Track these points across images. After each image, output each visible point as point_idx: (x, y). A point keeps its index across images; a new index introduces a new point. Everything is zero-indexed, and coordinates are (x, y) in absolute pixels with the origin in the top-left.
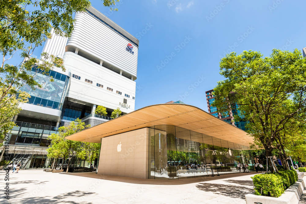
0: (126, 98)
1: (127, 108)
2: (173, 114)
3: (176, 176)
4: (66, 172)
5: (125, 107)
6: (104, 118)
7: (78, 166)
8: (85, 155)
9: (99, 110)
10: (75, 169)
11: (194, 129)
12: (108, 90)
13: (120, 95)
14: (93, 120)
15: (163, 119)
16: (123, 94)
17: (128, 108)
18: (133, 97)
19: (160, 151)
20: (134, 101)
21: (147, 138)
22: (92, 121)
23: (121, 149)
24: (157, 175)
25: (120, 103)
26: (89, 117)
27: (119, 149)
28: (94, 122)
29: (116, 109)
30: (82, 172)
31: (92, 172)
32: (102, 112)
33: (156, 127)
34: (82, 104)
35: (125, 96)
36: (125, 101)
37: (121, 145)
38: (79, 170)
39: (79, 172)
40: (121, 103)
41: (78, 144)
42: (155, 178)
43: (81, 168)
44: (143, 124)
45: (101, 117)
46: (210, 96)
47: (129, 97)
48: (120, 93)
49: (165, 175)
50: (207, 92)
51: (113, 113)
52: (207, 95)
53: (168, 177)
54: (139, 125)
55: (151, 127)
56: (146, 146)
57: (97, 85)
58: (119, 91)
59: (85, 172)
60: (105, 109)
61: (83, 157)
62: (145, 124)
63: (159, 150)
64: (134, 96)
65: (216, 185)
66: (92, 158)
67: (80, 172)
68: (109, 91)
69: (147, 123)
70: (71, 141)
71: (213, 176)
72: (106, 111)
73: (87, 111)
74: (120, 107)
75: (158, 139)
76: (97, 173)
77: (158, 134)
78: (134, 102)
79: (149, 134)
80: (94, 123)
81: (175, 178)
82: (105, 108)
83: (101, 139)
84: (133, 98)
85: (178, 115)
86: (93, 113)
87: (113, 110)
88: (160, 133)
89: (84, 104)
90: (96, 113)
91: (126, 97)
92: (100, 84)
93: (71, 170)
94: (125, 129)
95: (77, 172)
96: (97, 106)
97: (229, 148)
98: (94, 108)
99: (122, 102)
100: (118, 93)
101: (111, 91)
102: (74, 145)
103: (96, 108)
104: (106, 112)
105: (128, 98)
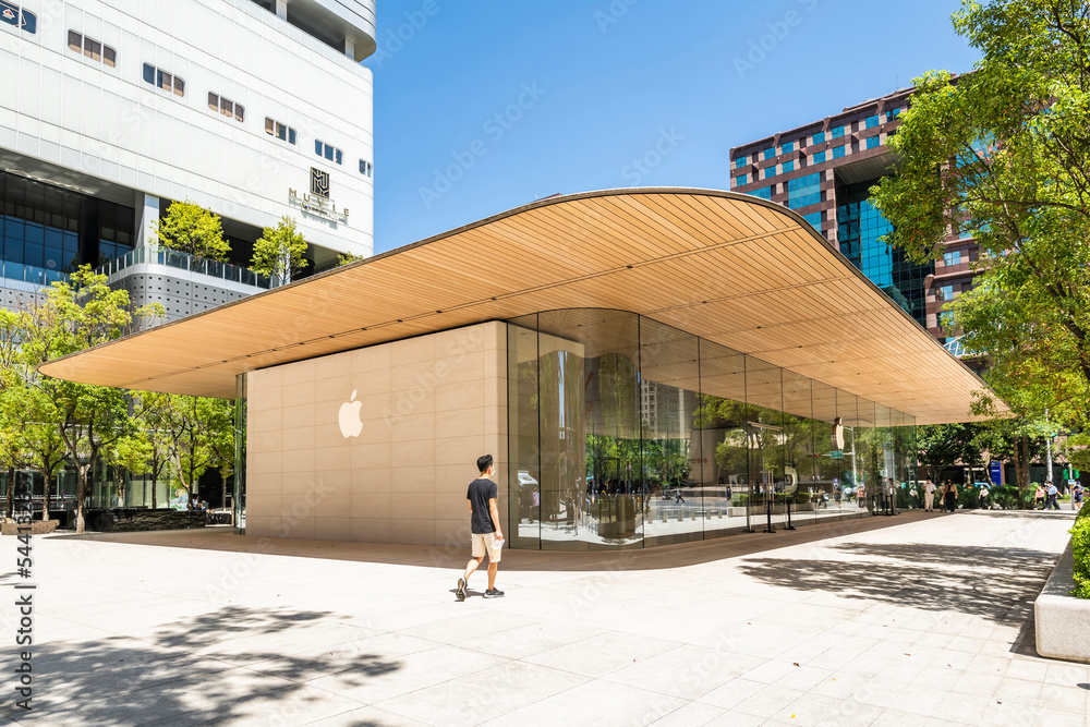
0: (323, 164)
1: (333, 224)
2: (655, 251)
3: (630, 532)
4: (78, 532)
5: (320, 214)
6: (215, 272)
7: (121, 503)
8: (150, 456)
9: (181, 226)
10: (119, 518)
11: (719, 334)
12: (218, 113)
13: (286, 143)
14: (155, 279)
15: (599, 275)
16: (305, 143)
17: (340, 225)
18: (362, 163)
19: (562, 436)
20: (366, 184)
21: (499, 373)
22: (155, 289)
23: (361, 424)
24: (550, 533)
25: (292, 192)
26: (129, 264)
27: (350, 421)
28: (164, 290)
29: (276, 227)
30: (154, 529)
31: (203, 526)
32: (199, 240)
33: (545, 321)
34: (77, 188)
35: (318, 152)
36: (320, 184)
37: (358, 405)
38: (137, 520)
39: (141, 530)
40: (300, 196)
41: (115, 403)
42: (540, 544)
43: (143, 510)
44: (483, 301)
45: (196, 267)
46: (749, 175)
47: (339, 162)
48: (286, 133)
49: (587, 532)
50: (737, 154)
51: (260, 244)
52: (734, 165)
53: (599, 540)
54: (460, 306)
55: (519, 320)
56: (495, 408)
57: (149, 72)
58: (283, 122)
59: (169, 528)
60: (214, 224)
61: (141, 465)
62: (494, 304)
63: (558, 429)
64: (369, 159)
65: (818, 567)
66: (193, 468)
67: (147, 529)
68: (224, 118)
69: (507, 295)
70: (71, 386)
71: (770, 531)
72: (220, 233)
73: (107, 231)
74: (295, 214)
75: (555, 378)
76: (242, 532)
77: (554, 355)
78: (370, 190)
79: (508, 351)
80: (164, 297)
81: (628, 542)
82: (212, 215)
83: (242, 378)
84: (362, 166)
85: (683, 254)
86: (146, 244)
87: (258, 232)
88: (562, 350)
89: (89, 191)
90: (169, 242)
91: (323, 158)
92: (166, 68)
93: (100, 522)
94: (378, 326)
95: (133, 530)
96: (164, 204)
97: (837, 420)
98: (150, 214)
99: (304, 187)
100: (275, 133)
101: (233, 120)
102: (91, 405)
103: (163, 214)
104: (224, 238)
105: (334, 163)
